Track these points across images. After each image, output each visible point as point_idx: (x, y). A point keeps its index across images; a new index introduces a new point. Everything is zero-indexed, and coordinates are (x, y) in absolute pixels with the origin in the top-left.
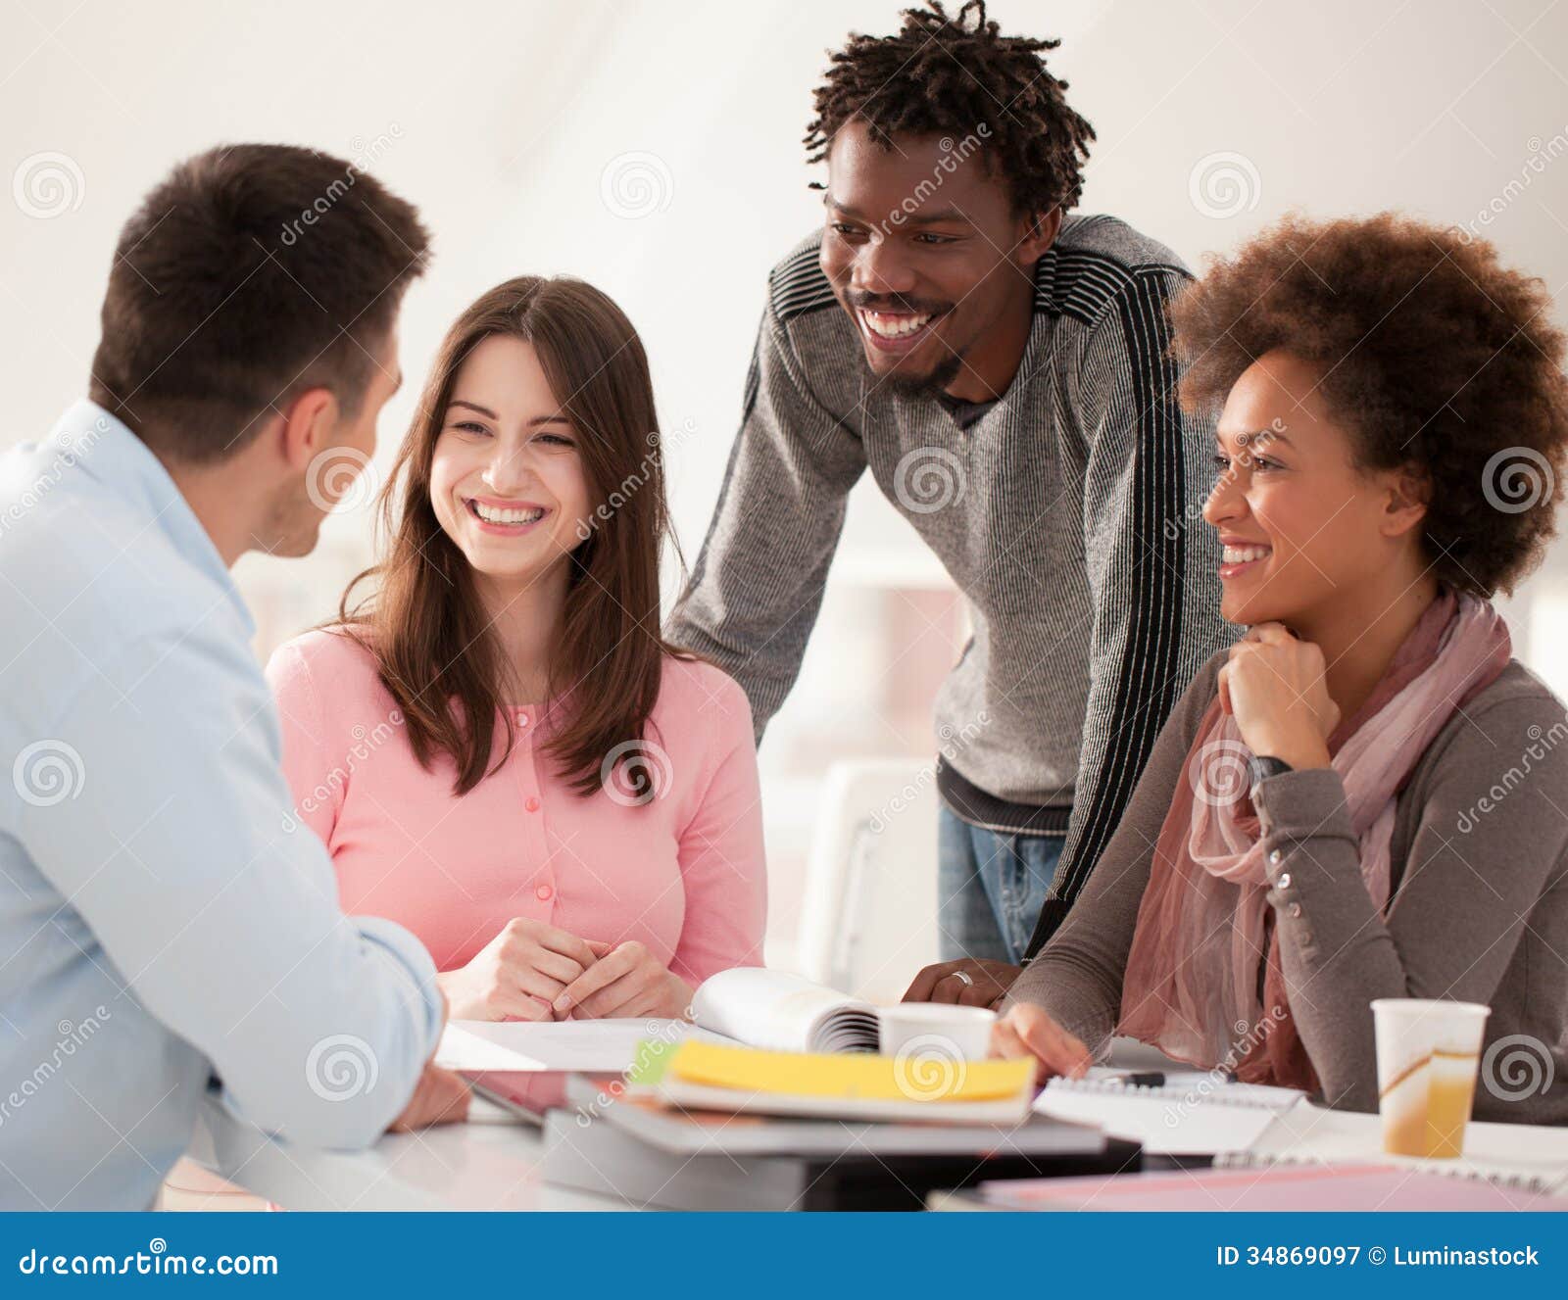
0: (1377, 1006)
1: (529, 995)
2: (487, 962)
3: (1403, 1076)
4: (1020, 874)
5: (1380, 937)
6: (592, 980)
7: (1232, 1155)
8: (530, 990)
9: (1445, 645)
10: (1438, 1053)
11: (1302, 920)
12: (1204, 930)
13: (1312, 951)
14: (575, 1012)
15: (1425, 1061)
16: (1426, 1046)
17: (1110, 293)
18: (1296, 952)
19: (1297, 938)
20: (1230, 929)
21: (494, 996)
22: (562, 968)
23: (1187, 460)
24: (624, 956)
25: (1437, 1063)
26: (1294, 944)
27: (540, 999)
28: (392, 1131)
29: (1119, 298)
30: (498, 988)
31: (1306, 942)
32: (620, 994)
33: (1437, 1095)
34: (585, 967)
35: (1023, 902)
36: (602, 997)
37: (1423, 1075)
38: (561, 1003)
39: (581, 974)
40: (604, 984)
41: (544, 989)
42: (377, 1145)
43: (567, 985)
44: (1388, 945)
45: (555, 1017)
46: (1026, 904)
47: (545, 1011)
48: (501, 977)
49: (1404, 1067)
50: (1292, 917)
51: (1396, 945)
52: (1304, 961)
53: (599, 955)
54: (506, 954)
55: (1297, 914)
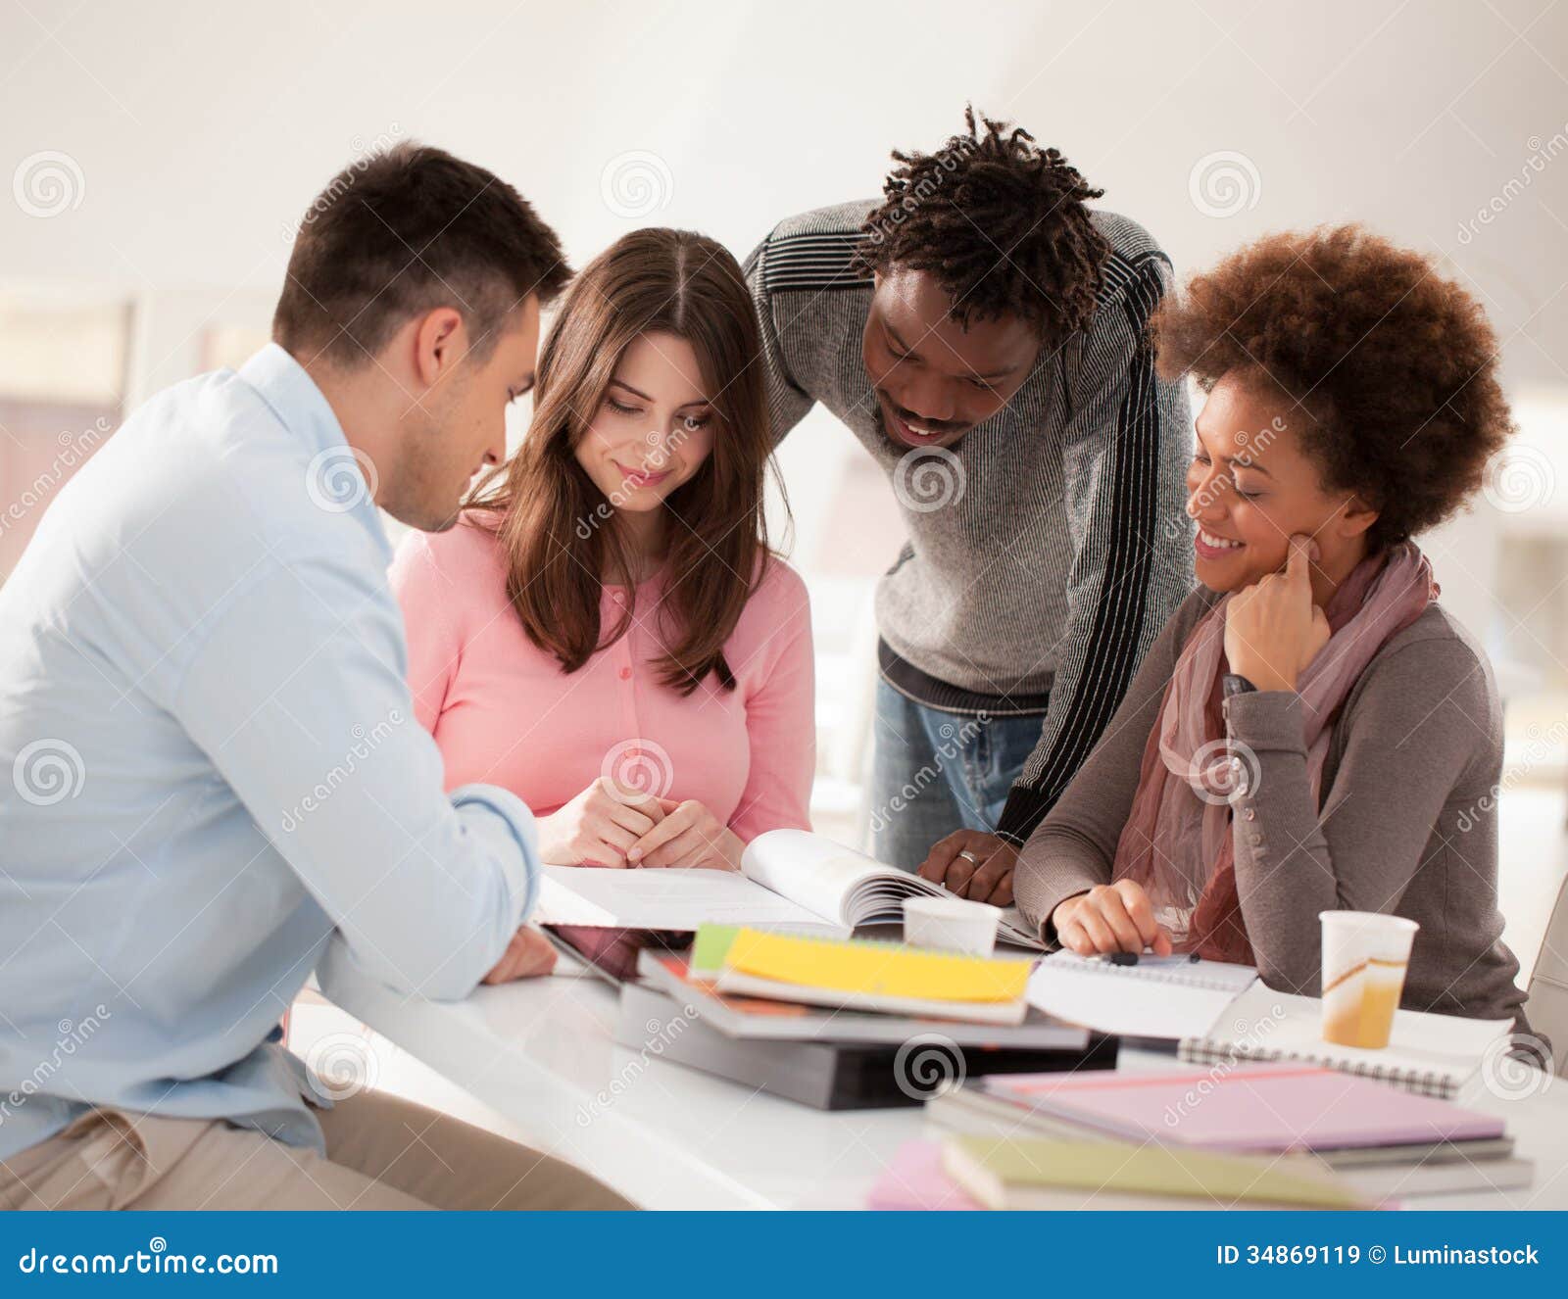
0: (1324, 916)
1: (606, 843)
2: (573, 812)
3: (1343, 978)
4: (983, 752)
5: (1318, 847)
6: (661, 833)
7: (1194, 1040)
8: (607, 840)
9: (1371, 596)
10: (1373, 961)
11: (1256, 824)
12: (1179, 826)
13: (1261, 850)
14: (644, 862)
15: (1361, 968)
16: (1364, 956)
17: (1119, 284)
18: (1248, 850)
19: (1251, 838)
20: (1201, 825)
21: (576, 842)
22: (638, 823)
23: (1161, 422)
24: (686, 812)
25: (1371, 969)
26: (1246, 843)
27: (616, 848)
28: (485, 982)
29: (1127, 287)
30: (581, 835)
31: (1258, 843)
32: (681, 848)
33: (1370, 997)
34: (656, 823)
35: (985, 776)
36: (667, 850)
37: (1359, 979)
38: (634, 855)
39: (652, 828)
40: (671, 837)
41: (621, 840)
42: (470, 996)
43: (640, 837)
44: (1325, 852)
45: (629, 865)
46: (988, 777)
47: (617, 858)
48: (583, 825)
49: (1344, 971)
50: (1247, 821)
51: (1330, 854)
52: (1254, 858)
53: (668, 812)
54: (590, 807)
55: (1251, 818)
